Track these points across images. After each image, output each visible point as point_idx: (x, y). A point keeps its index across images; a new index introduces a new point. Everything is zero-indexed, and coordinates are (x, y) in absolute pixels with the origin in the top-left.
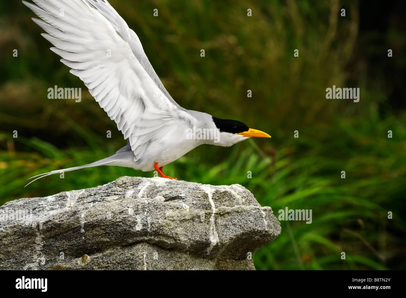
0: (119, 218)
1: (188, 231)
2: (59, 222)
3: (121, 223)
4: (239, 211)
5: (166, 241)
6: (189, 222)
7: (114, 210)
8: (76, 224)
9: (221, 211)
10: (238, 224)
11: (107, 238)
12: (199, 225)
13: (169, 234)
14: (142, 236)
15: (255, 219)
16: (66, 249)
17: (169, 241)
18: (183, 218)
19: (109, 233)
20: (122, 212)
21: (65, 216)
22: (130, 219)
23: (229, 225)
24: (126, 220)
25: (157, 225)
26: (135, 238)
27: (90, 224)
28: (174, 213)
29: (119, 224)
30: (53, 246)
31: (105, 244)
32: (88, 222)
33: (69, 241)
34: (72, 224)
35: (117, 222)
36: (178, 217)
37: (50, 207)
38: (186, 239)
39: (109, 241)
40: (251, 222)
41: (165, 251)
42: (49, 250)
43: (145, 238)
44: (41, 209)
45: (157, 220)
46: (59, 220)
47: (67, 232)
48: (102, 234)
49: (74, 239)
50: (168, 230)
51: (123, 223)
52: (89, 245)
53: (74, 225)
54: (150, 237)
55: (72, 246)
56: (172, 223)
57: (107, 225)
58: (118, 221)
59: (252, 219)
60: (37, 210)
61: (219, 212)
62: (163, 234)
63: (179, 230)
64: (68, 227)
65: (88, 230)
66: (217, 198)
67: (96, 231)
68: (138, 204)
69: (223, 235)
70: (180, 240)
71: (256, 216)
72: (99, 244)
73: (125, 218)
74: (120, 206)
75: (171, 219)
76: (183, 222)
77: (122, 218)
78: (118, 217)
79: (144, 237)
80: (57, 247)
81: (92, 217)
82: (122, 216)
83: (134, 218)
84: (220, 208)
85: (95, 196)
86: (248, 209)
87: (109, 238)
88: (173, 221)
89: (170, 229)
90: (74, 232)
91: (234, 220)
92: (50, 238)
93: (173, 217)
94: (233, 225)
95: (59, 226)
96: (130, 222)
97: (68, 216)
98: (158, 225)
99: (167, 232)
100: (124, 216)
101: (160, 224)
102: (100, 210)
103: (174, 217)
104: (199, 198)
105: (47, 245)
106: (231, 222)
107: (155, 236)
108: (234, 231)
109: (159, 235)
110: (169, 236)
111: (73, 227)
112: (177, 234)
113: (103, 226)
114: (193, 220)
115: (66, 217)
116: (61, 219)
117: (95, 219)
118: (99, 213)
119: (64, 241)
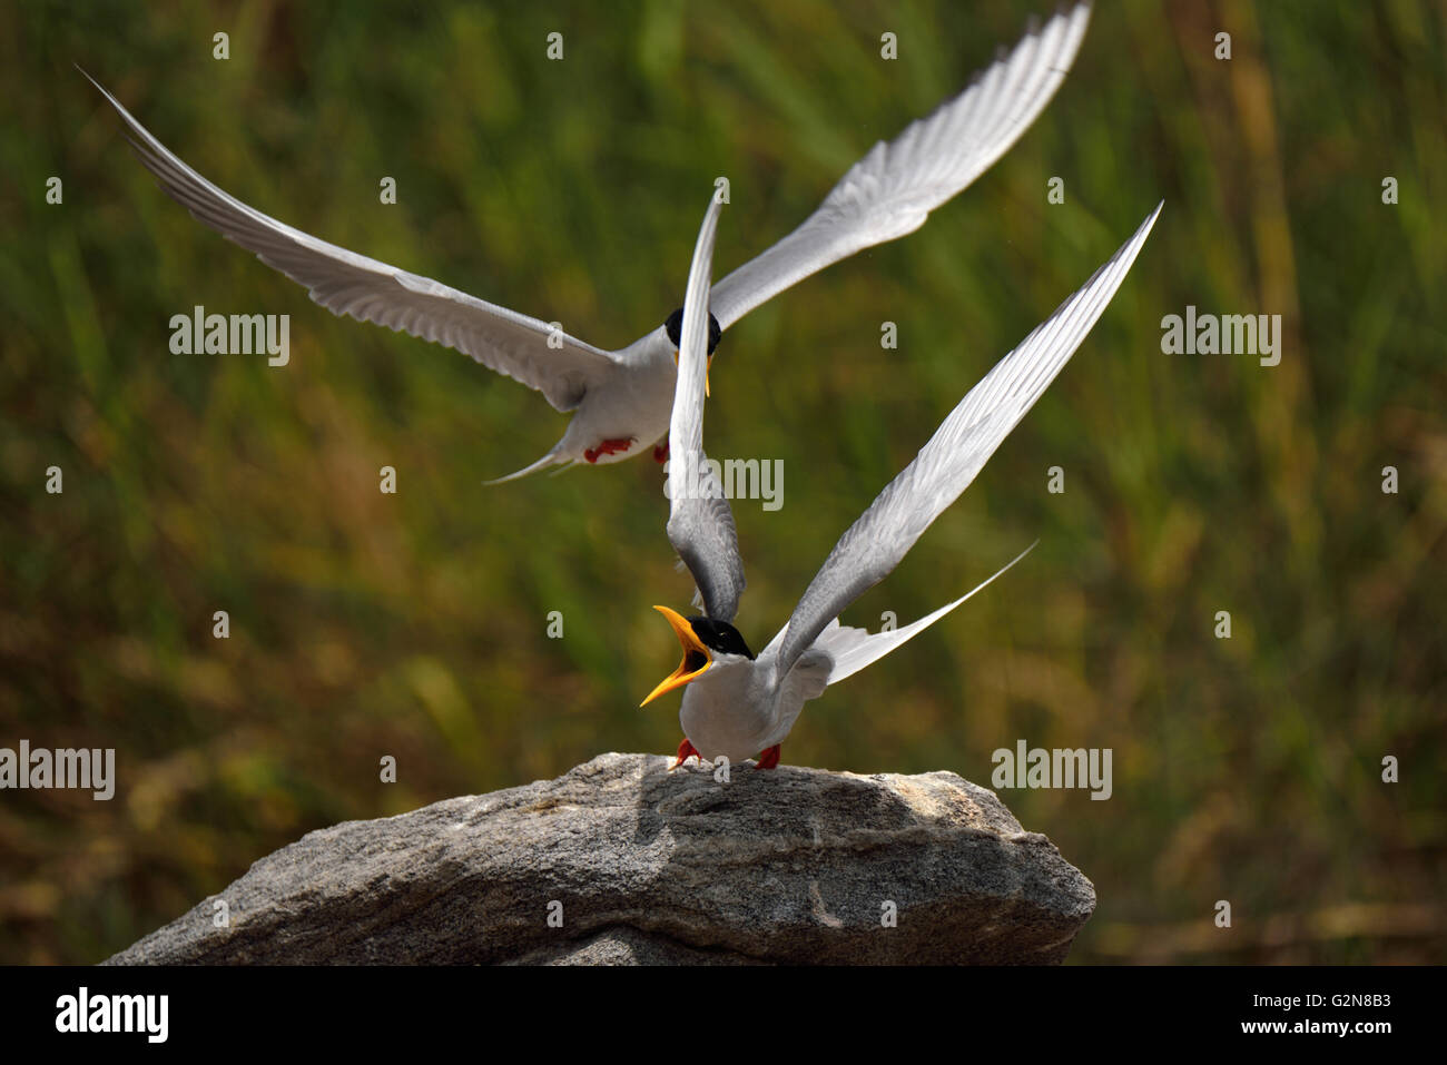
0: (547, 861)
1: (751, 896)
2: (406, 877)
3: (552, 875)
4: (920, 843)
5: (683, 922)
6: (752, 871)
7: (536, 839)
8: (443, 881)
9: (855, 842)
10: (915, 878)
11: (521, 916)
12: (790, 879)
13: (685, 902)
14: (612, 909)
15: (978, 866)
16: (433, 954)
17: (695, 925)
18: (729, 859)
19: (526, 903)
20: (556, 845)
21: (420, 862)
22: (573, 862)
23: (884, 881)
24: (564, 865)
25: (645, 878)
26: (594, 916)
27: (477, 881)
28: (697, 844)
29: (547, 877)
30: (401, 946)
31: (521, 932)
32: (472, 876)
33: (437, 930)
34: (436, 882)
35: (544, 871)
36: (711, 855)
37: (399, 841)
38: (743, 918)
39: (528, 924)
40: (961, 874)
41: (697, 954)
42: (394, 956)
43: (621, 914)
44: (375, 846)
45: (646, 864)
46: (405, 873)
47: (428, 905)
48: (508, 907)
49: (447, 923)
50: (683, 891)
51: (557, 875)
52: (483, 938)
53: (441, 885)
54: (633, 911)
55: (444, 942)
56: (693, 874)
57: (518, 881)
58: (542, 868)
59: (964, 864)
60: (367, 850)
61: (850, 843)
62: (667, 901)
63: (719, 892)
64: (428, 890)
65: (476, 897)
66: (847, 807)
67: (493, 898)
68: (598, 822)
69: (865, 908)
70: (723, 920)
71: (979, 858)
72: (505, 933)
73: (562, 859)
74: (551, 830)
75: (689, 860)
76: (731, 870)
77: (554, 860)
78: (543, 858)
79: (616, 911)
80: (410, 948)
81: (481, 860)
82: (554, 856)
83: (586, 860)
84: (853, 832)
85: (518, 808)
86: (953, 838)
87: (527, 916)
88: (695, 868)
89: (688, 888)
90: (445, 906)
91: (902, 868)
92: (392, 924)
93: (692, 856)
94: (898, 880)
95: (404, 888)
96: (573, 871)
97: (427, 860)
98: (648, 877)
99: (680, 897)
100: (560, 856)
101: (653, 873)
102: (500, 843)
103: (698, 857)
104: (786, 804)
105: (388, 946)
106: (894, 872)
107: (648, 908)
108: (901, 897)
109: (657, 905)
110: (688, 909)
111: (438, 890)
112: (711, 903)
113: (508, 883)
114: (766, 867)
115: (423, 863)
116: (410, 871)
117: (488, 864)
118: (497, 850)
119: (425, 931)
